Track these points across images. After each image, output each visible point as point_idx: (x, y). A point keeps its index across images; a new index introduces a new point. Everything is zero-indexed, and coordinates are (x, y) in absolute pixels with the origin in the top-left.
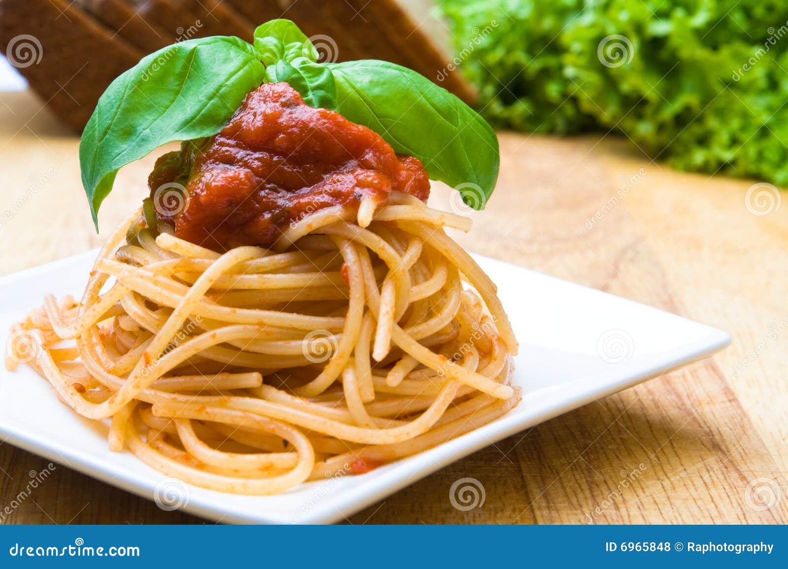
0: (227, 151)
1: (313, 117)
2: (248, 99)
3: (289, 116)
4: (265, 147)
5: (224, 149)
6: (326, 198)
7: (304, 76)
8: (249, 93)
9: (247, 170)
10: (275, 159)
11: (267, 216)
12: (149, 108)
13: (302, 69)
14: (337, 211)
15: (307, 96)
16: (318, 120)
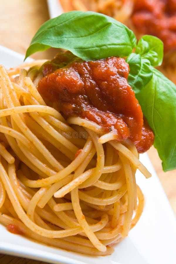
0: (84, 70)
1: (124, 87)
2: (110, 58)
3: (116, 78)
4: (97, 81)
5: (84, 68)
6: (99, 120)
7: (142, 68)
8: (114, 56)
9: (83, 83)
10: (97, 88)
11: (74, 106)
12: (75, 31)
13: (144, 65)
14: (98, 128)
15: (134, 76)
16: (124, 89)
